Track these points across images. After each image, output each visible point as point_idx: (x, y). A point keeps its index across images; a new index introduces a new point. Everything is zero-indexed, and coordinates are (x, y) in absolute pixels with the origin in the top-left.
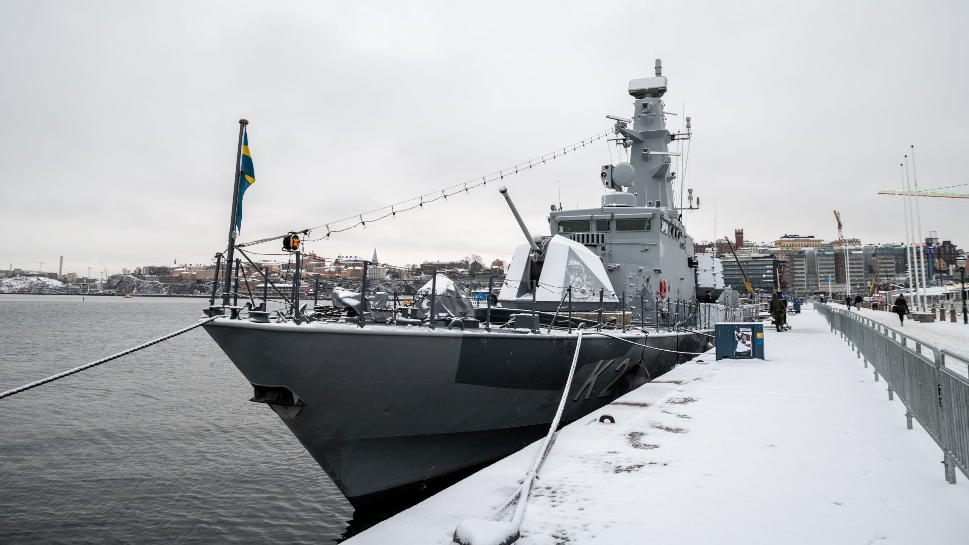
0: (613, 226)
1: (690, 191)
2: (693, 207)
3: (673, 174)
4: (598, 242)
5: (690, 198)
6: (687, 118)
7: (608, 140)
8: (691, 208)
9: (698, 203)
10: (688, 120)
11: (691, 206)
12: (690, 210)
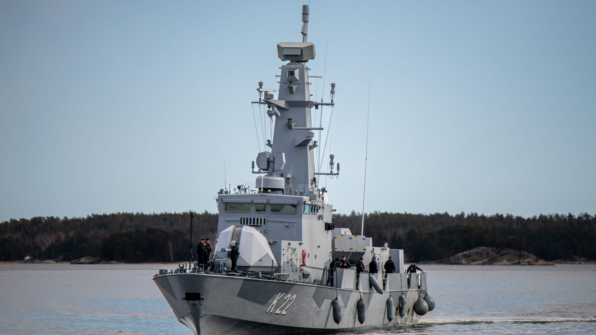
0: (268, 208)
1: (332, 157)
2: (334, 172)
3: (315, 142)
4: (261, 224)
5: (332, 164)
6: (332, 84)
7: (252, 103)
8: (331, 173)
9: (338, 169)
10: (333, 86)
11: (331, 172)
12: (331, 175)
